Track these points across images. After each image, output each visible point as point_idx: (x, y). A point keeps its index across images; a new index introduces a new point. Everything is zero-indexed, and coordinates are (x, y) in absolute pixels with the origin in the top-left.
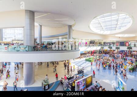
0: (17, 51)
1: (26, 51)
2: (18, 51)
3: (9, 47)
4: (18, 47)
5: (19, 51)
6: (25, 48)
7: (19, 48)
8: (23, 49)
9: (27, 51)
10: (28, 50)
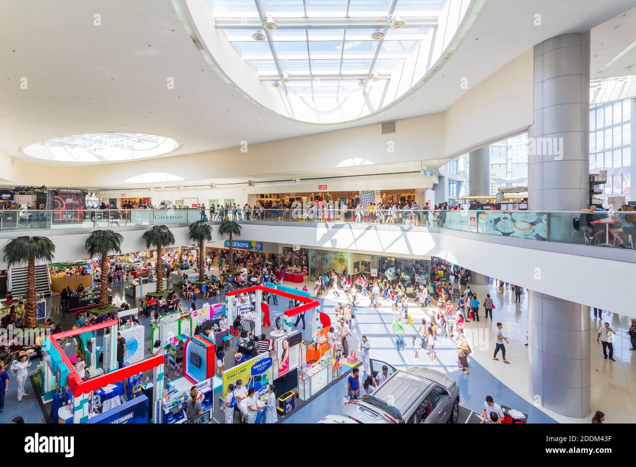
0: (505, 234)
1: (539, 238)
2: (508, 234)
3: (481, 216)
4: (505, 218)
5: (510, 233)
6: (532, 224)
7: (509, 222)
8: (527, 226)
9: (543, 239)
10: (544, 236)
